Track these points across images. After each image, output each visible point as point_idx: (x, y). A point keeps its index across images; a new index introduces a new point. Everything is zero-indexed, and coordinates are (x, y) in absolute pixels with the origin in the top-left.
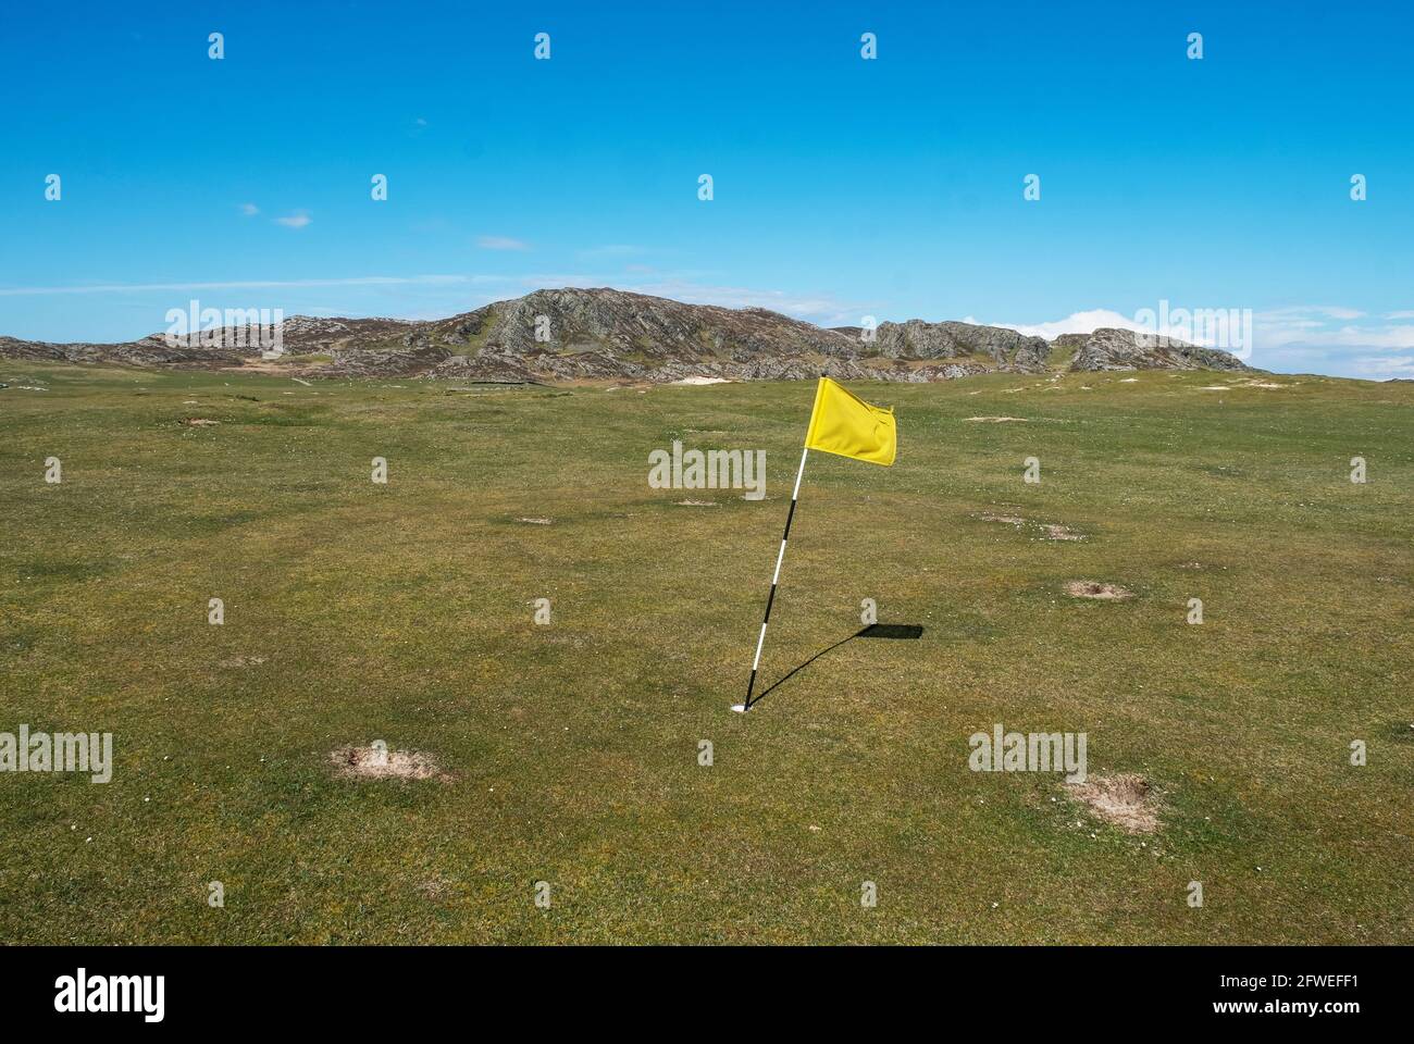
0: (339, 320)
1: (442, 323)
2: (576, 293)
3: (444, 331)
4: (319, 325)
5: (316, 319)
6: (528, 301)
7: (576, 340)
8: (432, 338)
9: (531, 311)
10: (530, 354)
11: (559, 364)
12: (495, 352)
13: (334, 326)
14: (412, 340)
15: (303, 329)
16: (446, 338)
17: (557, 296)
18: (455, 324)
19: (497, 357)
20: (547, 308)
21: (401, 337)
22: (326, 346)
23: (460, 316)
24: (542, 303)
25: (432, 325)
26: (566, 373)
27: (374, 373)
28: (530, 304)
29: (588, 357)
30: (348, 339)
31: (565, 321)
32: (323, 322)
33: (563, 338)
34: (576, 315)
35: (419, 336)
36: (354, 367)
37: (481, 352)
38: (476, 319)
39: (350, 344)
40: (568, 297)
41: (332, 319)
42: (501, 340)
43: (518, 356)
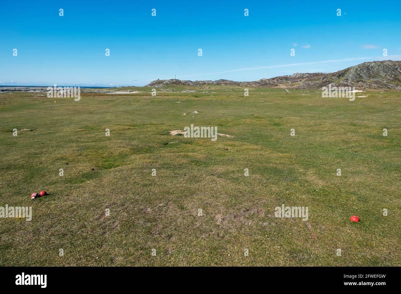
0: (307, 74)
1: (333, 73)
2: (376, 63)
3: (333, 76)
4: (302, 75)
5: (301, 74)
6: (359, 66)
7: (373, 77)
8: (329, 78)
9: (360, 69)
10: (356, 82)
11: (365, 85)
12: (346, 82)
13: (305, 75)
14: (323, 78)
15: (297, 76)
16: (333, 78)
17: (369, 64)
18: (336, 74)
19: (346, 83)
20: (365, 68)
21: (320, 78)
22: (300, 81)
23: (339, 71)
24: (364, 66)
25: (330, 74)
26: (367, 87)
27: (309, 88)
28: (359, 67)
29: (376, 82)
30: (307, 79)
31: (371, 72)
32: (303, 74)
33: (369, 77)
34: (375, 69)
35: (325, 77)
36: (304, 86)
37: (341, 82)
38: (343, 72)
39: (307, 80)
40: (373, 64)
41: (306, 73)
42: (349, 78)
43: (352, 83)
